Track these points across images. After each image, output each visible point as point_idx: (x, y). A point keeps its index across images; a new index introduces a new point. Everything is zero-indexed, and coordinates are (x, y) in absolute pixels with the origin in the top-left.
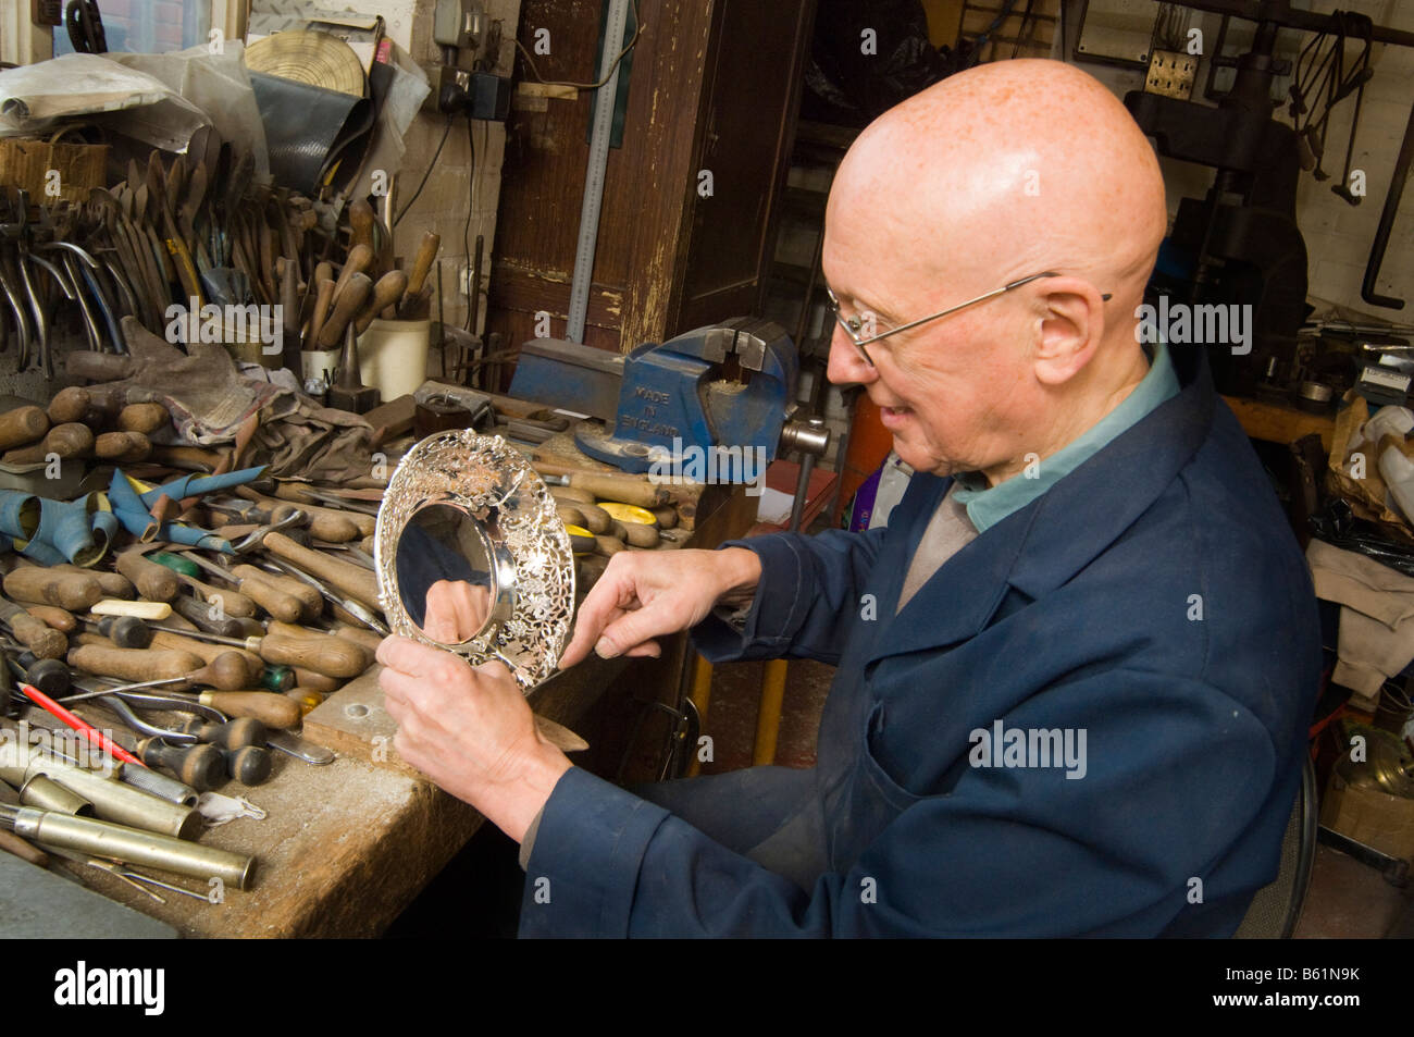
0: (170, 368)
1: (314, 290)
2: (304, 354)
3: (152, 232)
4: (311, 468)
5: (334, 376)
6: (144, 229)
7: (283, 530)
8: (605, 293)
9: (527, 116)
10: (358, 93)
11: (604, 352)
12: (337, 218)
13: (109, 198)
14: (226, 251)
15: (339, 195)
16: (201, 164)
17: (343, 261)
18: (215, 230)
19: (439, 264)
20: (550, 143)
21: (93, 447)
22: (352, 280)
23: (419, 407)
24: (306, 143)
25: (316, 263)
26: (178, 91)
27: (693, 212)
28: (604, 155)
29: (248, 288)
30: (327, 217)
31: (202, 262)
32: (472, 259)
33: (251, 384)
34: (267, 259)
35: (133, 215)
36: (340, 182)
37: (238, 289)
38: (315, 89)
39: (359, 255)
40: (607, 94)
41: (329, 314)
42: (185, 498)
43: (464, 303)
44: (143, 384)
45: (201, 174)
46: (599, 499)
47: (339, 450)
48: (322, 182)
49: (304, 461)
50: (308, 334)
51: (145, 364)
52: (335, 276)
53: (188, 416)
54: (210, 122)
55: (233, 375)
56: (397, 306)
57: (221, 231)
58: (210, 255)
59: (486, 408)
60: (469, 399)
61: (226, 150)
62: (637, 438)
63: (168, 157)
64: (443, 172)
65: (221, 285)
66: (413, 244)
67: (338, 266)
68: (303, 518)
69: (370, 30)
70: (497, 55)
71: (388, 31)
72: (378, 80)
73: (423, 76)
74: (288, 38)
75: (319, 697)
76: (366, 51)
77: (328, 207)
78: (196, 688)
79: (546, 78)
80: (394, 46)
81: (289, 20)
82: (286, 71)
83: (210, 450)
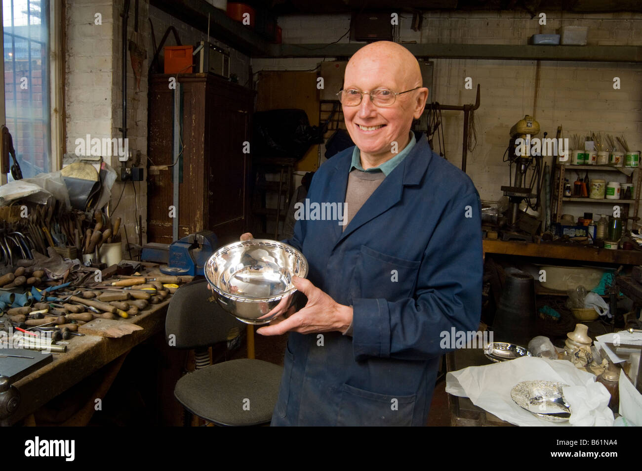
0: (46, 261)
1: (85, 237)
2: (83, 256)
3: (38, 227)
4: (85, 283)
5: (93, 261)
6: (36, 226)
7: (76, 296)
8: (183, 228)
9: (154, 176)
10: (96, 180)
11: (166, 245)
12: (92, 216)
13: (26, 219)
14: (59, 230)
15: (92, 209)
16: (51, 207)
17: (94, 228)
18: (56, 224)
19: (124, 226)
20: (161, 184)
21: (26, 282)
22: (96, 233)
23: (118, 267)
24: (81, 195)
25: (87, 229)
26: (43, 187)
27: (208, 200)
28: (178, 186)
29: (66, 238)
30: (89, 216)
31: (53, 233)
32: (138, 223)
33: (68, 263)
34: (71, 230)
35: (33, 223)
36: (93, 205)
37: (63, 239)
38: (84, 180)
39: (98, 226)
40: (176, 167)
41: (90, 243)
42: (51, 291)
43: (138, 236)
44: (38, 266)
45: (51, 209)
46: (163, 283)
48: (87, 205)
49: (83, 281)
50: (85, 250)
51: (38, 262)
52: (92, 232)
53: (51, 273)
54: (52, 195)
55: (62, 262)
56: (112, 239)
57: (57, 224)
58: (55, 231)
59: (139, 266)
60: (134, 263)
61: (58, 202)
62: (175, 267)
63: (42, 206)
64: (126, 198)
65: (58, 239)
67: (92, 230)
68: (81, 292)
69: (99, 161)
70: (140, 161)
71: (104, 160)
72: (102, 175)
73: (115, 172)
74: (75, 165)
75: (82, 324)
76: (98, 167)
77: (89, 213)
78: (54, 325)
79: (157, 164)
80: (106, 164)
81: (75, 160)
82: (75, 175)
83: (57, 281)
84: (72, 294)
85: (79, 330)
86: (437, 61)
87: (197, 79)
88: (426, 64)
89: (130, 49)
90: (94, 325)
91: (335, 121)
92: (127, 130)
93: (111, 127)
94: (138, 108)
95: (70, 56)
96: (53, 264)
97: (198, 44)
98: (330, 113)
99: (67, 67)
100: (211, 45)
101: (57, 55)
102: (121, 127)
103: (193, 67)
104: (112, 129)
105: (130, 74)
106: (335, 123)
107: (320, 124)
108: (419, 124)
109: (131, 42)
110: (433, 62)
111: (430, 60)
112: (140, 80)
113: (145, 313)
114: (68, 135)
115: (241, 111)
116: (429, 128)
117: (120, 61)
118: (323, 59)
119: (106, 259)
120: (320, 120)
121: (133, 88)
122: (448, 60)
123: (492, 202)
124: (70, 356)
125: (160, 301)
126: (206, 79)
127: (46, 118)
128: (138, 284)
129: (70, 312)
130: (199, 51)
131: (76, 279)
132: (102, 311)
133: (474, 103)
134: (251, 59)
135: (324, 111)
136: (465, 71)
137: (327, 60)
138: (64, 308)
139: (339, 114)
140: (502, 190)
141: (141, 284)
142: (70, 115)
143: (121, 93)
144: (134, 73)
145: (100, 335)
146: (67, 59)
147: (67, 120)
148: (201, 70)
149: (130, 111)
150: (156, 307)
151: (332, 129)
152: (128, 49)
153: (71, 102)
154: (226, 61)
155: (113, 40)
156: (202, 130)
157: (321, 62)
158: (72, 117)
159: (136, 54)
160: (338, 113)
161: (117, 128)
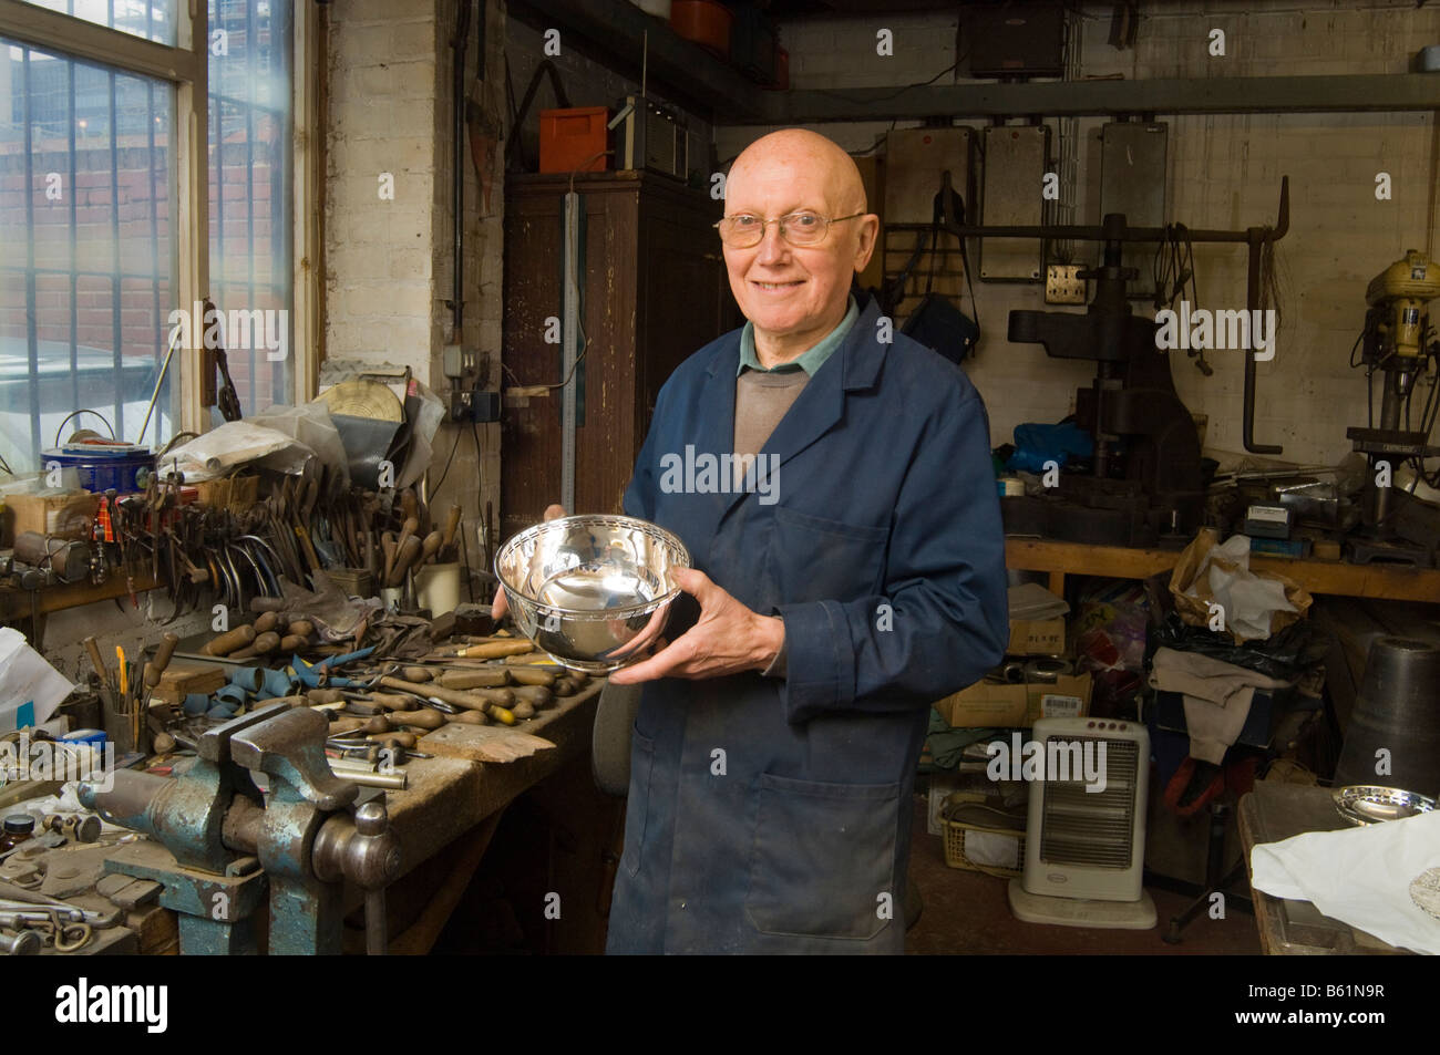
0: (311, 601)
1: (382, 549)
2: (382, 590)
3: (287, 524)
4: (397, 652)
5: (402, 602)
6: (284, 523)
7: (390, 676)
9: (515, 412)
10: (399, 420)
12: (391, 502)
13: (264, 507)
14: (329, 533)
15: (392, 487)
16: (314, 480)
17: (399, 529)
18: (322, 519)
19: (462, 525)
20: (533, 428)
21: (280, 645)
22: (407, 541)
23: (458, 617)
24: (367, 456)
25: (381, 533)
26: (294, 437)
28: (572, 433)
29: (344, 553)
30: (385, 502)
31: (316, 539)
32: (485, 519)
33: (357, 607)
34: (351, 533)
35: (278, 516)
37: (339, 554)
38: (371, 420)
39: (410, 524)
40: (570, 390)
41: (394, 565)
42: (333, 667)
43: (482, 551)
44: (296, 611)
45: (314, 486)
47: (413, 639)
49: (393, 648)
51: (294, 602)
52: (395, 539)
53: (325, 626)
54: (315, 454)
55: (346, 602)
56: (437, 557)
57: (324, 518)
58: (319, 532)
61: (326, 469)
63: (295, 478)
64: (459, 462)
65: (328, 553)
66: (445, 513)
67: (396, 534)
68: (400, 669)
69: (403, 376)
70: (488, 377)
71: (413, 376)
72: (410, 408)
73: (440, 402)
74: (348, 387)
75: (422, 735)
76: (400, 390)
77: (385, 495)
78: (364, 734)
79: (526, 384)
80: (419, 384)
81: (347, 375)
82: (347, 409)
83: (340, 644)
84: (380, 672)
85: (421, 745)
86: (1176, 120)
87: (620, 185)
88: (1149, 130)
89: (469, 120)
90: (449, 736)
91: (924, 274)
92: (462, 304)
93: (430, 298)
94: (483, 255)
95: (335, 138)
96: (325, 608)
97: (622, 104)
98: (912, 255)
99: (329, 163)
100: (651, 105)
101: (310, 137)
102: (451, 299)
103: (608, 156)
104: (432, 302)
105: (470, 179)
106: (923, 280)
107: (886, 282)
108: (1136, 278)
109: (472, 104)
110: (1166, 124)
111: (1160, 119)
112: (490, 189)
113: (548, 716)
114: (331, 319)
115: (710, 256)
116: (1160, 287)
117: (450, 148)
118: (888, 125)
119: (427, 600)
120: (885, 272)
121: (474, 208)
122: (1203, 117)
123: (1323, 469)
124: (417, 796)
125: (573, 692)
126: (639, 184)
127: (283, 281)
128: (517, 653)
129: (389, 710)
130: (625, 119)
131: (379, 641)
132: (460, 709)
133: (1274, 224)
134: (714, 129)
135: (893, 251)
136: (1247, 144)
137: (901, 125)
138: (371, 700)
139: (933, 258)
140: (1348, 437)
141: (525, 653)
142: (335, 274)
143: (450, 220)
144: (478, 174)
145: (467, 758)
146: (329, 146)
147: (328, 284)
148: (629, 164)
149: (468, 260)
150: (566, 704)
151: (915, 294)
152: (464, 119)
153: (339, 244)
154: (681, 138)
155: (435, 100)
156: (631, 302)
157: (888, 131)
158: (340, 278)
159: (481, 130)
160: (929, 255)
161: (441, 301)
